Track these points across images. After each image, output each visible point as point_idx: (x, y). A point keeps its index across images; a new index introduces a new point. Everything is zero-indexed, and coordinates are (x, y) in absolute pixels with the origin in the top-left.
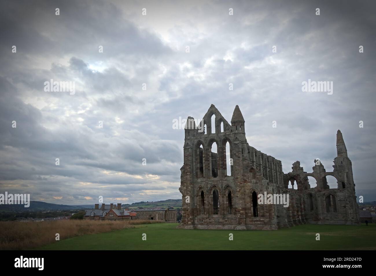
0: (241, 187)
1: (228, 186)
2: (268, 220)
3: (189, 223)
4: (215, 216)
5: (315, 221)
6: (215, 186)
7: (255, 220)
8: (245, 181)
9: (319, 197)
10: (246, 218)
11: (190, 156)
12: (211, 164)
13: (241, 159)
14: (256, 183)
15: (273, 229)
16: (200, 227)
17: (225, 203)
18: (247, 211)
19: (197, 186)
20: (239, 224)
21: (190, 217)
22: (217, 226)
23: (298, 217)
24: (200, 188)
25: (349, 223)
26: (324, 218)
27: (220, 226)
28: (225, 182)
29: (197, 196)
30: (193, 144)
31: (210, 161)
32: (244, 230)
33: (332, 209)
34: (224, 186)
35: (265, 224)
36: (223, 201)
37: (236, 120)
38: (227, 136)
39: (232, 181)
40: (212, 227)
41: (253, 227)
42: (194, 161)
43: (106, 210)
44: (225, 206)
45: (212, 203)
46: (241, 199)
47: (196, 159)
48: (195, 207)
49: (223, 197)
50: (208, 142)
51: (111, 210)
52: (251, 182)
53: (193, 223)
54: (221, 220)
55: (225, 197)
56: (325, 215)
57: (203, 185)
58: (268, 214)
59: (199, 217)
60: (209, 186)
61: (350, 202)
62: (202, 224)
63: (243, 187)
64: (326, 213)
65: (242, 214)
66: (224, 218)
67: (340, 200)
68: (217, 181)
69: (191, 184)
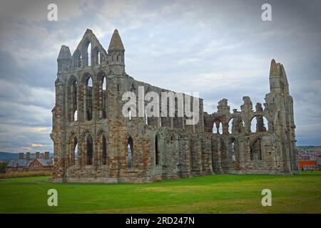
0: (114, 132)
1: (102, 131)
2: (142, 171)
3: (59, 175)
4: (88, 167)
5: (237, 170)
6: (87, 131)
7: (129, 171)
8: (120, 124)
9: (242, 142)
10: (118, 169)
11: (62, 94)
12: (85, 104)
13: (116, 97)
14: (132, 126)
15: (147, 181)
16: (71, 180)
17: (99, 151)
18: (121, 161)
19: (69, 131)
20: (111, 176)
21: (60, 168)
22: (89, 179)
23: (208, 166)
24: (73, 133)
25: (273, 172)
26: (247, 167)
27: (92, 179)
28: (99, 125)
29: (69, 144)
30: (66, 80)
31: (85, 101)
32: (114, 184)
33: (256, 156)
34: (97, 131)
35: (139, 176)
36: (96, 149)
37: (112, 49)
38: (103, 69)
39: (106, 124)
40: (83, 180)
41: (126, 180)
42: (66, 101)
43: (31, 159)
44: (99, 154)
45: (86, 151)
46: (114, 146)
47: (70, 99)
48: (66, 157)
49: (96, 144)
50: (81, 77)
51: (36, 160)
52: (126, 126)
53: (63, 176)
54: (93, 172)
55: (99, 144)
56: (248, 163)
57: (75, 130)
58: (142, 164)
59: (70, 168)
60: (82, 131)
61: (276, 147)
62: (74, 177)
63: (117, 131)
64: (249, 160)
65: (114, 164)
66: (96, 169)
67: (266, 145)
68: (91, 125)
69: (61, 128)
